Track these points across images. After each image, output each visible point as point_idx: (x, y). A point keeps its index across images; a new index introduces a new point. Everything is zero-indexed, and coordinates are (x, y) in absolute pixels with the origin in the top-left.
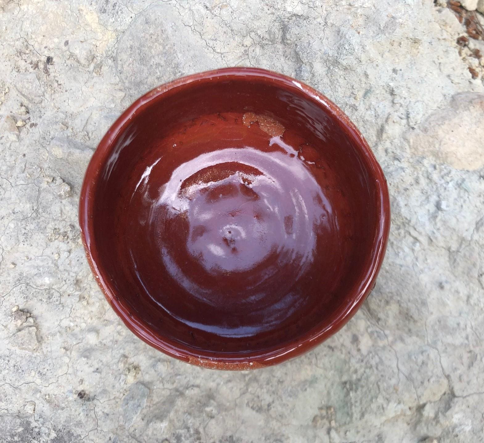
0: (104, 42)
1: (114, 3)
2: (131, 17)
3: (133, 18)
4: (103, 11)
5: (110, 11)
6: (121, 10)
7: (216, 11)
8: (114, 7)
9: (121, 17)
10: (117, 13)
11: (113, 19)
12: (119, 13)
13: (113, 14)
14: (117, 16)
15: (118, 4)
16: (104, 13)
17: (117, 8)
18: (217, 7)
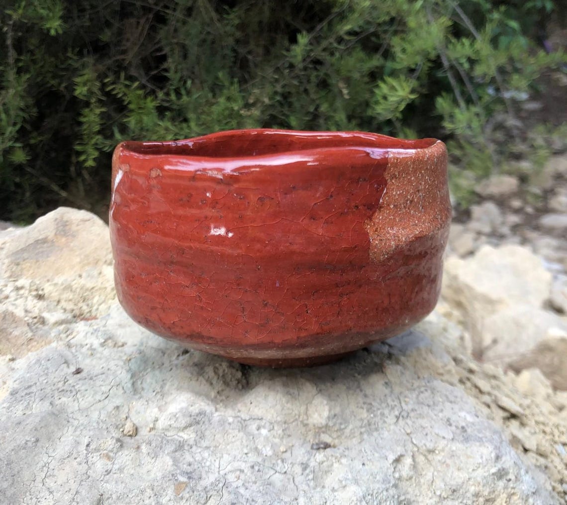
1: (32, 391)
4: (13, 392)
5: (18, 396)
6: (26, 401)
8: (26, 395)
9: (17, 407)
10: (20, 401)
11: (9, 405)
12: (22, 402)
13: (15, 401)
14: (15, 405)
15: (33, 394)
16: (11, 394)
17: (27, 397)
18: (98, 454)
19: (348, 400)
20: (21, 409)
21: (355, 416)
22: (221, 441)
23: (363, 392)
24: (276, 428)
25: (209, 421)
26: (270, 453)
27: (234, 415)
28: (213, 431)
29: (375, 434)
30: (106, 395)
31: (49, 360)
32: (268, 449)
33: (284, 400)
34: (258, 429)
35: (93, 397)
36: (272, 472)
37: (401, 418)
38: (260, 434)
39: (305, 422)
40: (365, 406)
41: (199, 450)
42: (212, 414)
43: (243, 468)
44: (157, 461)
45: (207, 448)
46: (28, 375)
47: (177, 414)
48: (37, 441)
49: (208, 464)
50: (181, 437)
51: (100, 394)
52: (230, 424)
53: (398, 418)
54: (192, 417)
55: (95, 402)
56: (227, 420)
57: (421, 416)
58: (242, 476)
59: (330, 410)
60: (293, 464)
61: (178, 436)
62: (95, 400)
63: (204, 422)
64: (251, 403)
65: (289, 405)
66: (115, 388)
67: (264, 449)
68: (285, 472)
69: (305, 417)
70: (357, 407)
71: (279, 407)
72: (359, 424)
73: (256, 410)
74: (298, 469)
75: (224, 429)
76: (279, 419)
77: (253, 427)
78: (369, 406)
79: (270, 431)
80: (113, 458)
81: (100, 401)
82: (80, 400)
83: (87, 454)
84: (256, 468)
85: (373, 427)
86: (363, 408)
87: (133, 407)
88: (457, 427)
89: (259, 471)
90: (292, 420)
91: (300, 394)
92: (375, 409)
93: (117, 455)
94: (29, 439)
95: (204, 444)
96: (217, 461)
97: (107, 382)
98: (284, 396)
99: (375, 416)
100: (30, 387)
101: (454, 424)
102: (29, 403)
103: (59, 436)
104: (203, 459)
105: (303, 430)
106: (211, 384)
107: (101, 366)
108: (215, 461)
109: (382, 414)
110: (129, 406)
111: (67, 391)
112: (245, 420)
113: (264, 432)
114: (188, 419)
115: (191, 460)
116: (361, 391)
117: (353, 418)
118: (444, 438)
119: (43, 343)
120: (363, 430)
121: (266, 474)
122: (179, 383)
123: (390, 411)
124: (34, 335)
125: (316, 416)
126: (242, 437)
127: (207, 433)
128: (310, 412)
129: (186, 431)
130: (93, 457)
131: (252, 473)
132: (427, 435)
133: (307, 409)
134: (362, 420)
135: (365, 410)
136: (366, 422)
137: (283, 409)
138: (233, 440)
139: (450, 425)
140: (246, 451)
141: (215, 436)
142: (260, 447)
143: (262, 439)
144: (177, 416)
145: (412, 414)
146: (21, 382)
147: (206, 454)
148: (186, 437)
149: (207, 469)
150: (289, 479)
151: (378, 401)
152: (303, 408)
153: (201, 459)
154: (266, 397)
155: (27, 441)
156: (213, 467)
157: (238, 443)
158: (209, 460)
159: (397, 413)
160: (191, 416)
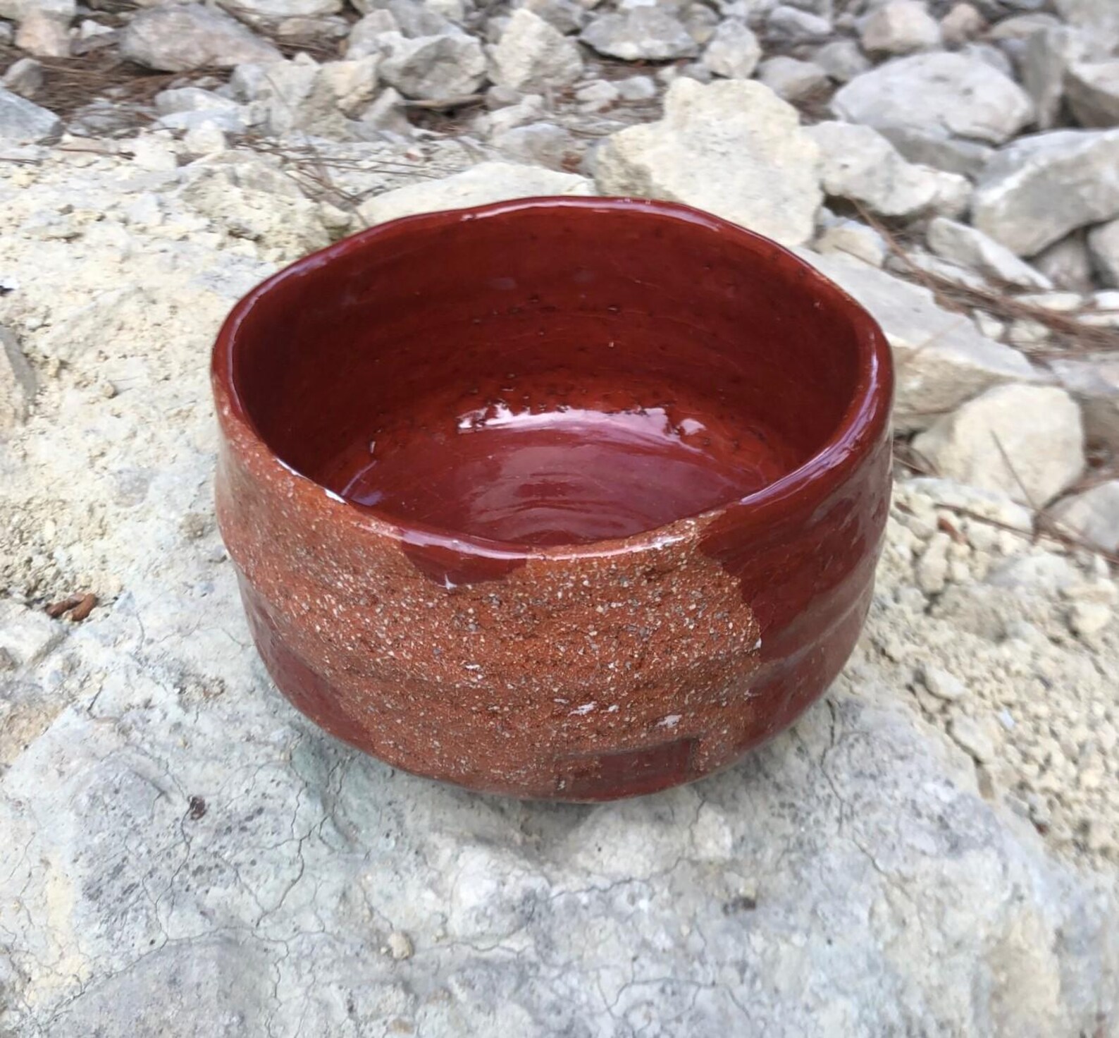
0: (53, 977)
1: (131, 882)
2: (152, 942)
3: (156, 946)
4: (92, 891)
5: (110, 900)
6: (136, 910)
7: (375, 1031)
8: (125, 893)
9: (126, 929)
10: (125, 913)
11: (104, 926)
12: (129, 916)
13: (112, 913)
14: (118, 924)
15: (140, 889)
16: (91, 897)
17: (132, 899)
18: (380, 1021)
19: (751, 800)
20: (141, 933)
21: (772, 832)
22: (582, 943)
23: (772, 779)
24: (657, 889)
25: (549, 909)
26: (668, 944)
27: (584, 887)
28: (563, 928)
29: (814, 861)
30: (299, 866)
31: (117, 792)
32: (663, 936)
33: (655, 832)
34: (633, 899)
35: (276, 877)
36: (693, 989)
37: (844, 821)
38: (639, 911)
39: (695, 858)
40: (786, 812)
41: (555, 973)
42: (547, 893)
43: (649, 997)
44: (499, 1017)
45: (567, 966)
46: (96, 840)
47: (486, 909)
48: (243, 1018)
49: (584, 998)
50: (511, 950)
51: (286, 866)
52: (586, 907)
53: (839, 821)
54: (518, 911)
55: (285, 886)
56: (579, 901)
57: (870, 806)
58: (654, 1013)
59: (733, 832)
60: (720, 965)
61: (503, 948)
62: (283, 881)
63: (540, 915)
64: (600, 850)
65: (665, 840)
66: (306, 844)
67: (656, 939)
68: (714, 984)
69: (693, 851)
70: (773, 815)
71: (649, 848)
72: (782, 844)
73: (614, 861)
74: (732, 974)
75: (580, 921)
76: (656, 869)
77: (621, 899)
78: (793, 810)
79: (651, 898)
80: (412, 1026)
81: (294, 882)
82: (253, 887)
83: (358, 1025)
84: (669, 990)
85: (807, 847)
86: (781, 816)
87: (370, 885)
88: (930, 818)
89: (673, 993)
90: (673, 862)
91: (676, 810)
92: (804, 815)
93: (417, 1017)
94: (227, 1022)
95: (560, 958)
96: (595, 986)
97: (285, 835)
98: (653, 826)
99: (808, 828)
100: (118, 870)
101: (924, 812)
102: (148, 917)
103: (271, 991)
104: (572, 991)
105: (695, 873)
106: (502, 810)
107: (243, 789)
108: (591, 988)
109: (817, 822)
110: (360, 884)
111: (210, 869)
112: (605, 891)
113: (644, 904)
114: (512, 916)
115: (552, 997)
116: (767, 776)
117: (768, 834)
118: (924, 853)
119: (42, 717)
120: (794, 857)
121: (687, 995)
122: (432, 814)
123: (826, 812)
124: (14, 706)
125: (710, 844)
126: (616, 930)
127: (555, 935)
128: (697, 840)
129: (513, 937)
130: (371, 1030)
131: (666, 1001)
132: (894, 847)
133: (692, 836)
134: (785, 837)
135: (788, 820)
136: (793, 840)
137: (657, 849)
138: (603, 936)
139: (919, 815)
140: (631, 954)
141: (569, 936)
142: (649, 937)
143: (646, 921)
144: (489, 912)
145: (857, 806)
146: (91, 860)
147: (573, 980)
148: (517, 946)
149: (586, 1010)
150: (724, 995)
151: (801, 794)
152: (686, 834)
153: (568, 992)
154: (624, 833)
155: (227, 1027)
156: (594, 1003)
157: (613, 940)
158: (582, 988)
159: (836, 813)
160: (514, 909)
